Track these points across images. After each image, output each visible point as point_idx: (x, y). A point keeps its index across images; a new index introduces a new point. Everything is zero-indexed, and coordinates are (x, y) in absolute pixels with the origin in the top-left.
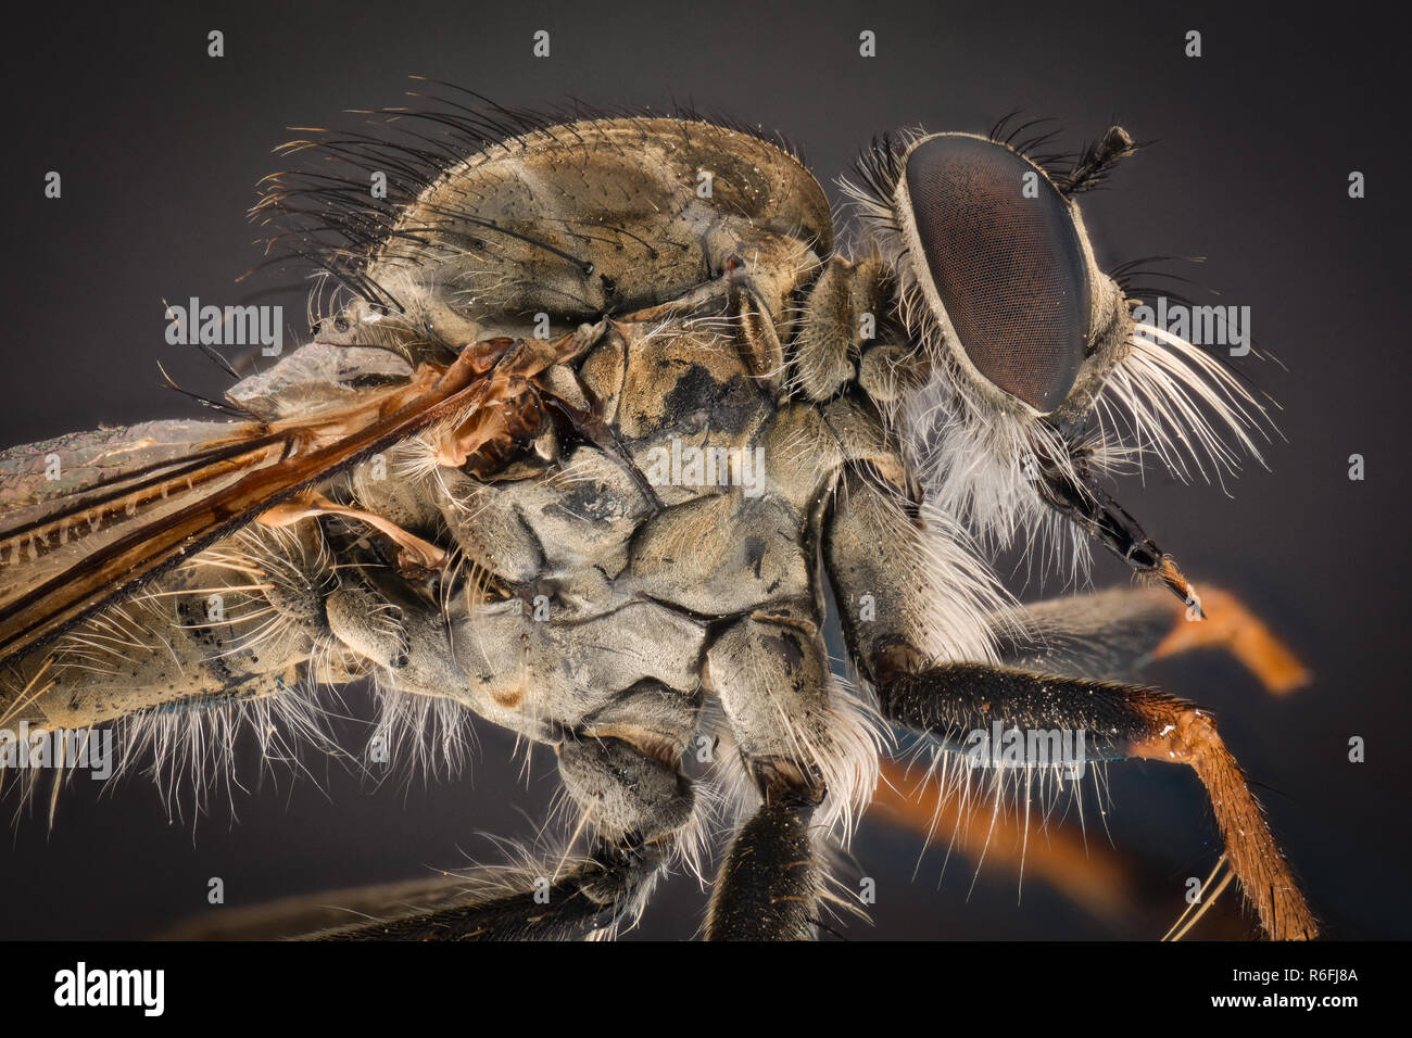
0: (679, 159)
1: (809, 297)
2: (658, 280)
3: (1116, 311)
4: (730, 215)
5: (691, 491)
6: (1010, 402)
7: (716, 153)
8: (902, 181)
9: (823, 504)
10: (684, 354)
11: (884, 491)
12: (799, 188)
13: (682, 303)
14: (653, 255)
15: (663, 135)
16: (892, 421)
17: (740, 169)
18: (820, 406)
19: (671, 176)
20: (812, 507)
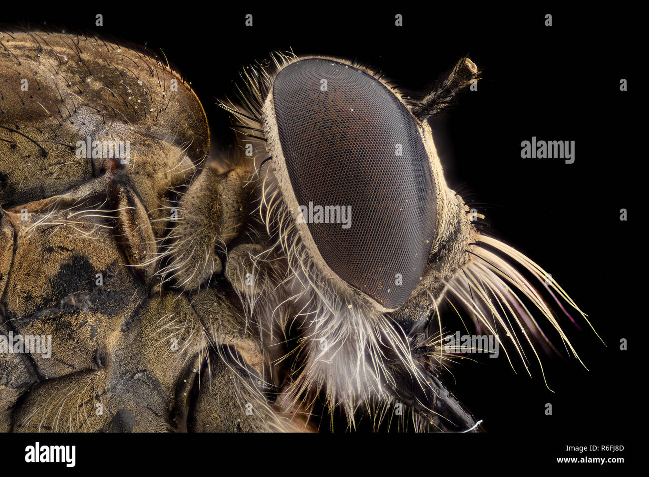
0: (71, 70)
1: (183, 199)
2: (47, 175)
3: (459, 222)
4: (113, 121)
5: (70, 366)
6: (357, 296)
7: (104, 66)
8: (270, 96)
9: (189, 383)
10: (66, 242)
11: (244, 374)
12: (178, 101)
13: (68, 196)
14: (44, 154)
15: (57, 49)
16: (252, 309)
17: (125, 81)
18: (189, 295)
19: (62, 85)
20: (178, 386)
